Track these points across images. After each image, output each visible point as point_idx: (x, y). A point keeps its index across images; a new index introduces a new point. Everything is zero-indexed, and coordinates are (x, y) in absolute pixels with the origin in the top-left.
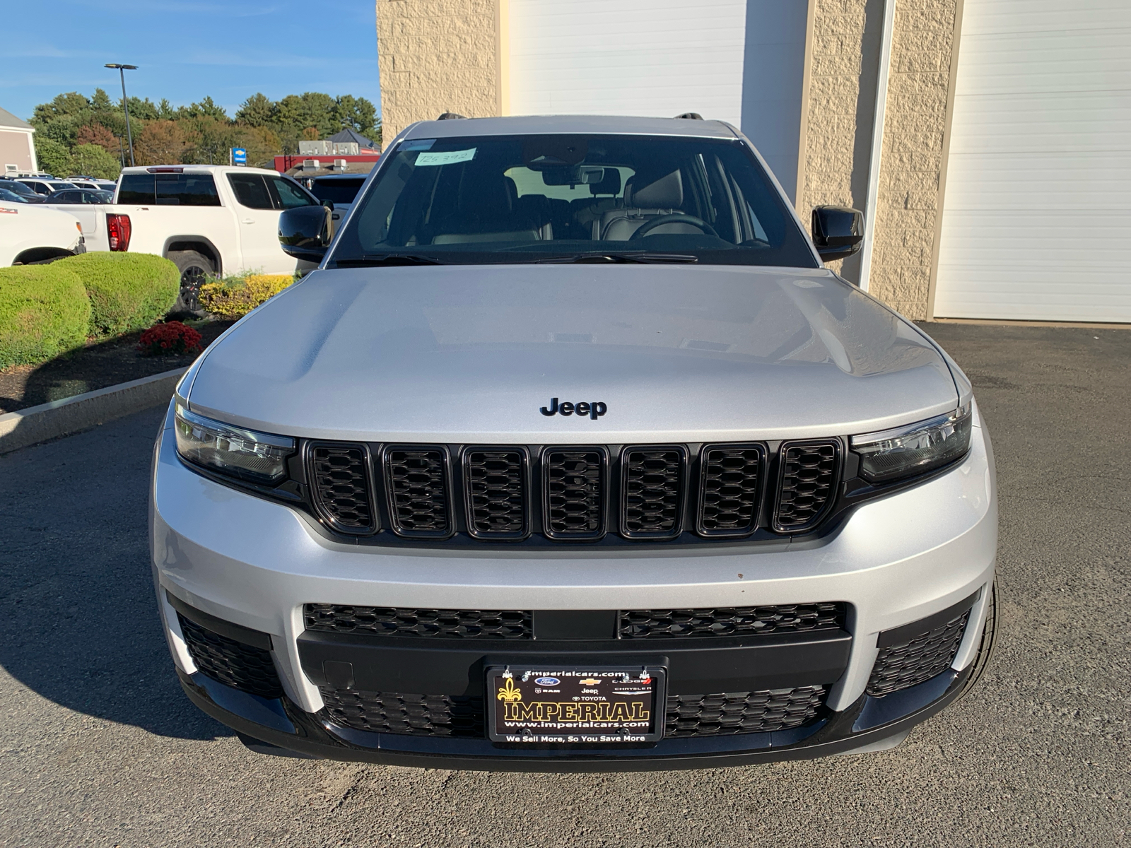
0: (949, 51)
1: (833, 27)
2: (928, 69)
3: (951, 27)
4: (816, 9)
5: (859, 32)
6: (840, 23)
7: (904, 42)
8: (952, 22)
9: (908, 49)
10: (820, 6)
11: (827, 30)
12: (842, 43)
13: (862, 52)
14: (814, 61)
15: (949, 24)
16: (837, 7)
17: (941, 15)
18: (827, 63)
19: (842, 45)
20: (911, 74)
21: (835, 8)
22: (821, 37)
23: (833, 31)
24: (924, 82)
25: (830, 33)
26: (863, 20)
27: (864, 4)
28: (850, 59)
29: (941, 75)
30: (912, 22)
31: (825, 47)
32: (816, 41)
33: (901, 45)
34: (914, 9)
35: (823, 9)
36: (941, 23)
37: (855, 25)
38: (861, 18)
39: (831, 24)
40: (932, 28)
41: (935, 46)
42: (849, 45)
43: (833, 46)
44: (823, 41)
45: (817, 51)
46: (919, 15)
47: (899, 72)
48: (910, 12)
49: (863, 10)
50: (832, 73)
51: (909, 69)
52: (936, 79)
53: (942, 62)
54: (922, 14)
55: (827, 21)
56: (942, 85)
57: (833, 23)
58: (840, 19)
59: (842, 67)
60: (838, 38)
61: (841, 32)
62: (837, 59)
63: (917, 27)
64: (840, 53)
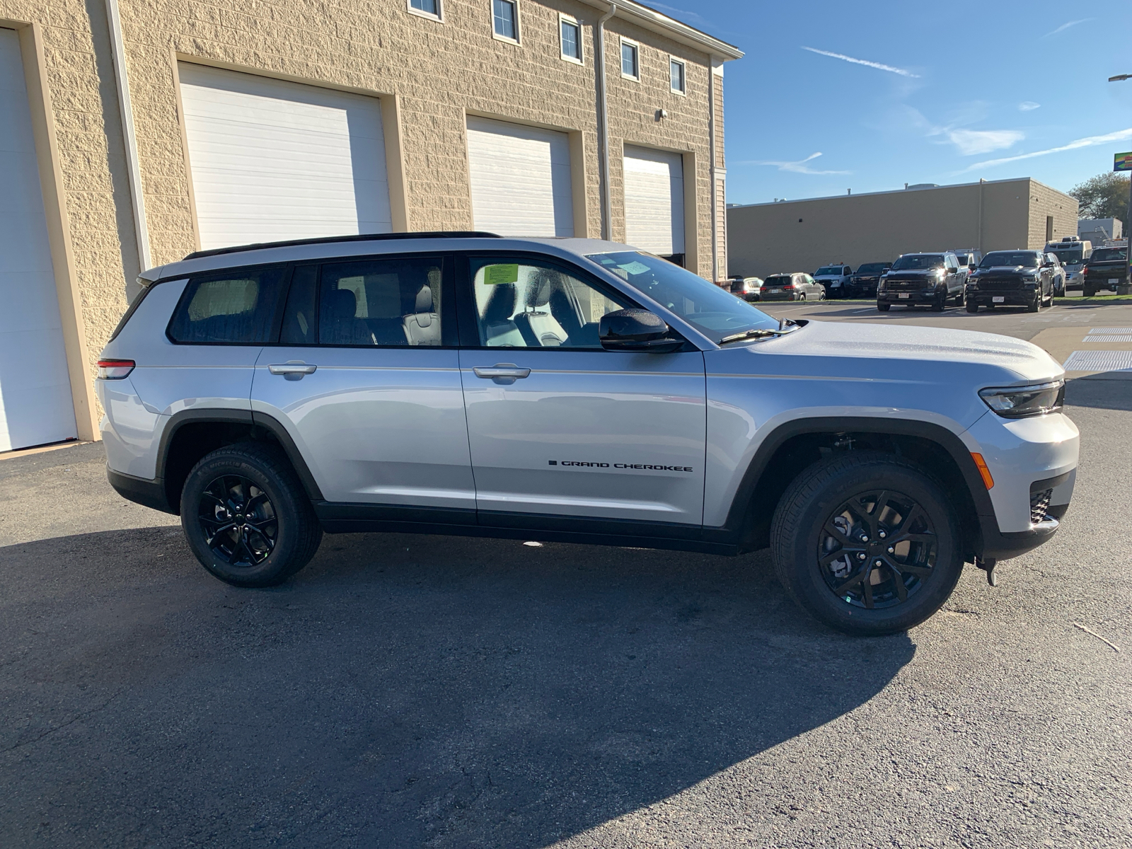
0: (185, 178)
1: (77, 143)
2: (171, 193)
3: (181, 158)
4: (55, 122)
5: (103, 151)
6: (83, 141)
7: (147, 168)
8: (181, 154)
9: (151, 173)
10: (58, 120)
11: (71, 146)
12: (88, 159)
13: (110, 170)
14: (65, 175)
15: (179, 155)
16: (76, 124)
17: (171, 146)
18: (78, 177)
19: (89, 162)
20: (158, 195)
21: (74, 124)
22: (66, 150)
23: (77, 147)
24: (170, 204)
25: (75, 149)
26: (105, 141)
27: (102, 125)
28: (100, 176)
29: (183, 199)
30: (149, 149)
31: (73, 162)
32: (62, 155)
33: (144, 168)
34: (148, 137)
35: (62, 123)
36: (173, 154)
37: (98, 144)
38: (102, 138)
39: (74, 140)
40: (166, 157)
41: (173, 173)
42: (96, 162)
43: (80, 161)
44: (69, 155)
45: (65, 165)
46: (154, 144)
47: (148, 193)
48: (145, 140)
49: (102, 131)
50: (86, 188)
51: (156, 191)
52: (180, 202)
53: (181, 188)
54: (156, 143)
55: (70, 136)
56: (186, 208)
57: (76, 139)
58: (81, 136)
59: (94, 184)
60: (84, 155)
61: (86, 149)
62: (87, 175)
63: (155, 154)
64: (89, 170)
